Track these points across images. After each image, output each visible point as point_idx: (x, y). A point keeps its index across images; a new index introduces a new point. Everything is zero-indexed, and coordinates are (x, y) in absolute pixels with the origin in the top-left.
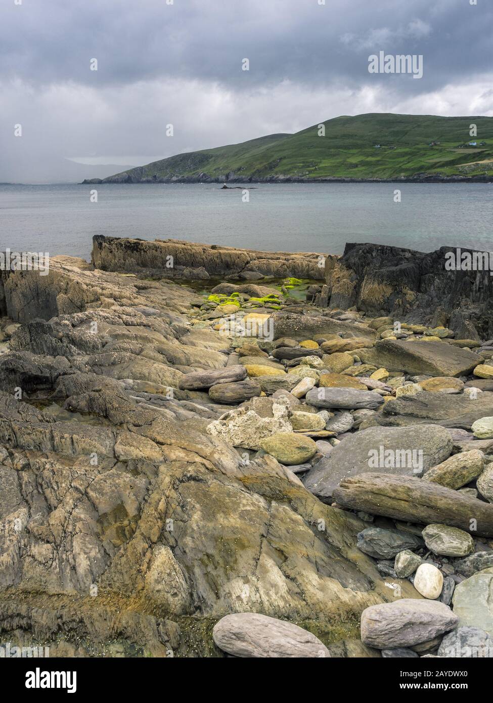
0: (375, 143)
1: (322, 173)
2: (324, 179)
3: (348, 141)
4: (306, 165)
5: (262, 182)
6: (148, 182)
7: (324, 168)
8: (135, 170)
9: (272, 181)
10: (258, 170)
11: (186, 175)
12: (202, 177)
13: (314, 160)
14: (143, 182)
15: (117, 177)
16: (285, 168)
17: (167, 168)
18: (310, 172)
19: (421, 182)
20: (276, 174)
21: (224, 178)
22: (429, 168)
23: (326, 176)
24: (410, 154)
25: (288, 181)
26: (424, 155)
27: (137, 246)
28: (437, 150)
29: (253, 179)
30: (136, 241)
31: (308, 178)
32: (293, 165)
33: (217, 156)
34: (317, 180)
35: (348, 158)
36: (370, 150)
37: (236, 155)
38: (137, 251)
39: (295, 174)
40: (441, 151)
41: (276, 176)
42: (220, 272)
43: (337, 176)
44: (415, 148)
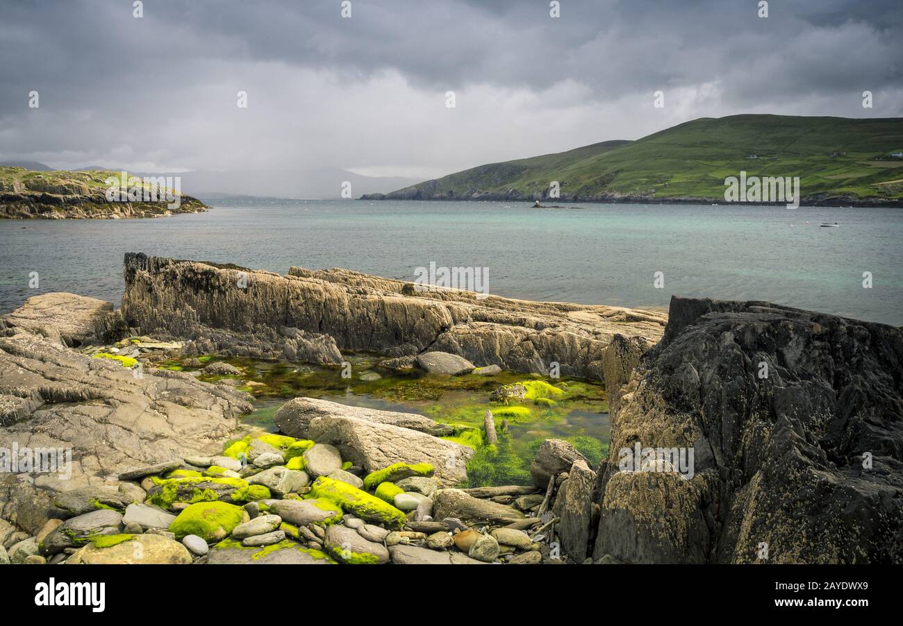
0: (750, 153)
1: (674, 191)
2: (677, 198)
3: (710, 150)
4: (652, 180)
5: (591, 201)
6: (442, 199)
7: (677, 185)
8: (427, 184)
9: (605, 200)
10: (586, 186)
11: (491, 191)
12: (512, 194)
13: (663, 173)
14: (436, 199)
15: (403, 192)
16: (622, 184)
17: (466, 182)
18: (657, 189)
19: (821, 205)
20: (611, 191)
21: (540, 195)
22: (832, 187)
23: (680, 195)
24: (801, 168)
25: (626, 201)
26: (823, 169)
27: (208, 279)
28: (842, 162)
29: (579, 198)
30: (207, 267)
31: (655, 198)
32: (633, 181)
33: (533, 168)
34: (667, 200)
35: (711, 171)
36: (743, 162)
37: (557, 167)
38: (207, 291)
39: (637, 192)
40: (848, 164)
41: (611, 194)
42: (380, 347)
43: (696, 195)
44: (809, 161)
